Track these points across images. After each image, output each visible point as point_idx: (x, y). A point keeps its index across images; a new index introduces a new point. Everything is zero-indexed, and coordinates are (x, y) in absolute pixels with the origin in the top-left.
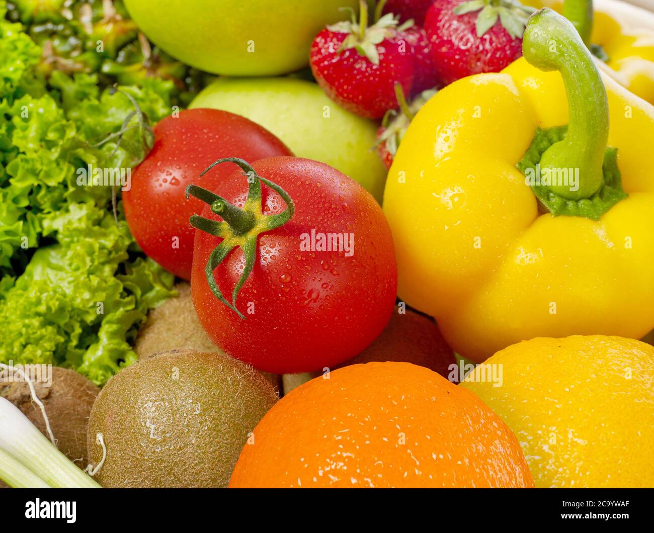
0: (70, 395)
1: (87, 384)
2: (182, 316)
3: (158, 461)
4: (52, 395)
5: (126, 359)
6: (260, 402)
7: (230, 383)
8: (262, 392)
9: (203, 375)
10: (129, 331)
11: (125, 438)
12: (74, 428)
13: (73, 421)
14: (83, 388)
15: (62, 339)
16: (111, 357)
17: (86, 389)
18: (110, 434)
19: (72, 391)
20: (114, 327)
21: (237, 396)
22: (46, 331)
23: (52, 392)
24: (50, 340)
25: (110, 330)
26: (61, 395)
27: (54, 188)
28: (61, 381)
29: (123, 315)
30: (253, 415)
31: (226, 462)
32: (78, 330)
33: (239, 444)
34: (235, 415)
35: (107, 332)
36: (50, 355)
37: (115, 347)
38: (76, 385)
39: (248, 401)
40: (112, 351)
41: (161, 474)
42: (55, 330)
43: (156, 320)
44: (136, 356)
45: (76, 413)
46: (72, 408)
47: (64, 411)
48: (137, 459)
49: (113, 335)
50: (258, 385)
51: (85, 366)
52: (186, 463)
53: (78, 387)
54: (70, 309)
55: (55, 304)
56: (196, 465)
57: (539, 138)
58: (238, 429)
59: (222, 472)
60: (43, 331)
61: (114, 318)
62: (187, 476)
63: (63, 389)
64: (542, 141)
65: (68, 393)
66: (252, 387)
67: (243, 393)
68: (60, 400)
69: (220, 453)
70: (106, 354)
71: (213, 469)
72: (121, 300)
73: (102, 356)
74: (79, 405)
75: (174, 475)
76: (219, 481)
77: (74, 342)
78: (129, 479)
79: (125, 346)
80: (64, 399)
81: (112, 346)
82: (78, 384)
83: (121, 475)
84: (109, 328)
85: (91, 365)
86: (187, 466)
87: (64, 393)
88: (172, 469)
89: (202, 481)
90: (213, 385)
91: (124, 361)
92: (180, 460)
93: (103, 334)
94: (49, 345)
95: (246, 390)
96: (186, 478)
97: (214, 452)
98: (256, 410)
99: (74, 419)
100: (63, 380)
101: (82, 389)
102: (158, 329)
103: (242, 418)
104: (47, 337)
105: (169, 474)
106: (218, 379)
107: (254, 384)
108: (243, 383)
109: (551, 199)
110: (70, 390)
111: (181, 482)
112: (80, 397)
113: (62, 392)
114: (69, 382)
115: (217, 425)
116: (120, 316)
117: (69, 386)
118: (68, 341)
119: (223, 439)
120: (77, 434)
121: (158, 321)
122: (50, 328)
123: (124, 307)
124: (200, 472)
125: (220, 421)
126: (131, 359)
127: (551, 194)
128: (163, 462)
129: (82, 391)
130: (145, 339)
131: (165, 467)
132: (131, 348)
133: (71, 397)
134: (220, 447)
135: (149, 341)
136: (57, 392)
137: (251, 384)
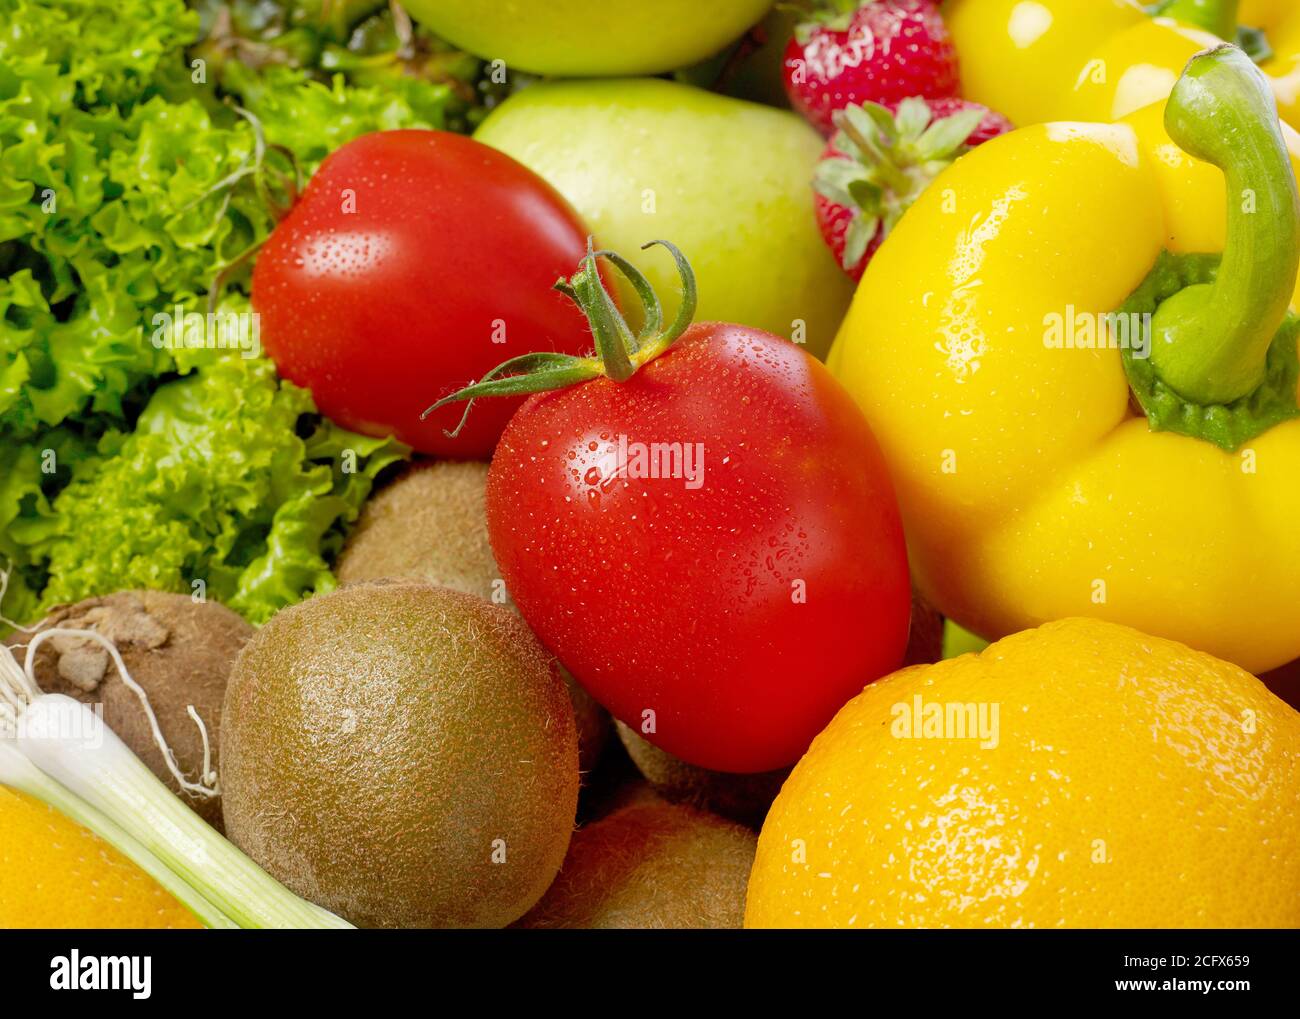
0: (204, 643)
1: (240, 626)
2: (421, 513)
3: (312, 781)
4: (173, 642)
5: (317, 587)
6: (511, 685)
7: (455, 647)
8: (517, 667)
9: (409, 628)
10: (326, 536)
11: (264, 735)
12: (208, 702)
13: (208, 690)
14: (232, 631)
15: (198, 546)
16: (287, 583)
17: (237, 634)
18: (243, 727)
19: (210, 636)
20: (296, 526)
21: (465, 672)
22: (168, 530)
23: (173, 635)
24: (174, 546)
25: (287, 531)
26: (188, 641)
27: (189, 253)
28: (190, 618)
29: (311, 505)
30: (491, 709)
31: (432, 791)
32: (230, 531)
33: (458, 760)
34: (455, 708)
35: (282, 536)
36: (174, 574)
37: (295, 562)
38: (217, 626)
39: (486, 682)
40: (290, 571)
41: (316, 806)
42: (186, 530)
43: (375, 519)
44: (334, 581)
45: (215, 675)
46: (207, 666)
47: (190, 671)
48: (279, 775)
49: (294, 540)
50: (513, 654)
51: (240, 597)
52: (358, 788)
53: (222, 629)
54: (211, 487)
55: (180, 477)
56: (378, 793)
57: (1163, 270)
58: (458, 733)
59: (422, 809)
60: (163, 530)
61: (296, 510)
62: (360, 813)
63: (192, 631)
64: (1165, 278)
65: (201, 640)
66: (499, 656)
67: (476, 666)
68: (185, 650)
69: (421, 775)
70: (279, 575)
71: (406, 803)
72: (306, 475)
73: (272, 577)
74: (221, 660)
75: (338, 807)
76: (415, 826)
77: (221, 554)
78: (266, 811)
79: (314, 562)
80: (194, 648)
81: (289, 560)
82: (222, 625)
83: (254, 801)
84: (286, 528)
85: (251, 595)
86: (361, 795)
87: (194, 639)
88: (335, 798)
89: (386, 824)
90: (422, 649)
91: (312, 590)
92: (349, 783)
93: (275, 541)
94: (172, 557)
95: (485, 662)
96: (358, 816)
97: (410, 771)
98: (499, 701)
99: (208, 687)
100: (195, 618)
101: (228, 634)
102: (377, 534)
103: (469, 713)
104: (169, 542)
105: (330, 806)
106: (435, 639)
107: (502, 652)
108: (481, 648)
109: (1158, 393)
110: (206, 634)
111: (349, 822)
112: (223, 648)
113: (190, 637)
114: (205, 620)
115: (421, 724)
116: (306, 506)
117: (205, 628)
118: (212, 550)
119: (429, 749)
120: (214, 712)
121: (380, 521)
122: (176, 526)
123: (311, 489)
124: (383, 807)
125: (426, 716)
126: (326, 586)
127: (1159, 384)
128: (321, 783)
129: (229, 637)
130: (353, 553)
131: (323, 793)
132: (326, 566)
133: (206, 647)
134: (423, 764)
135: (358, 557)
136: (181, 636)
137: (498, 651)
